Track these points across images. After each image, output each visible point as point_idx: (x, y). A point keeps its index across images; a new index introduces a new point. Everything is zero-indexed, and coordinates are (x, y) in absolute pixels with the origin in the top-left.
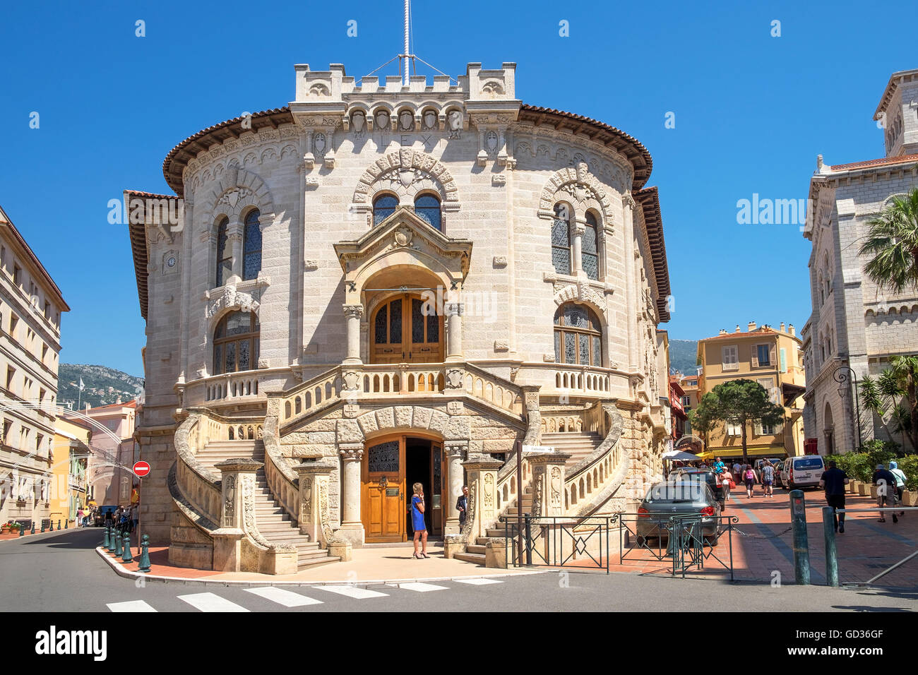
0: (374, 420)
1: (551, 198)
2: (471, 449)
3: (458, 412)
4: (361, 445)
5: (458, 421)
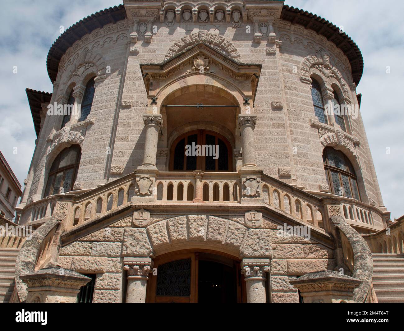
0: (165, 230)
1: (308, 70)
2: (274, 270)
3: (257, 224)
4: (149, 260)
5: (257, 234)
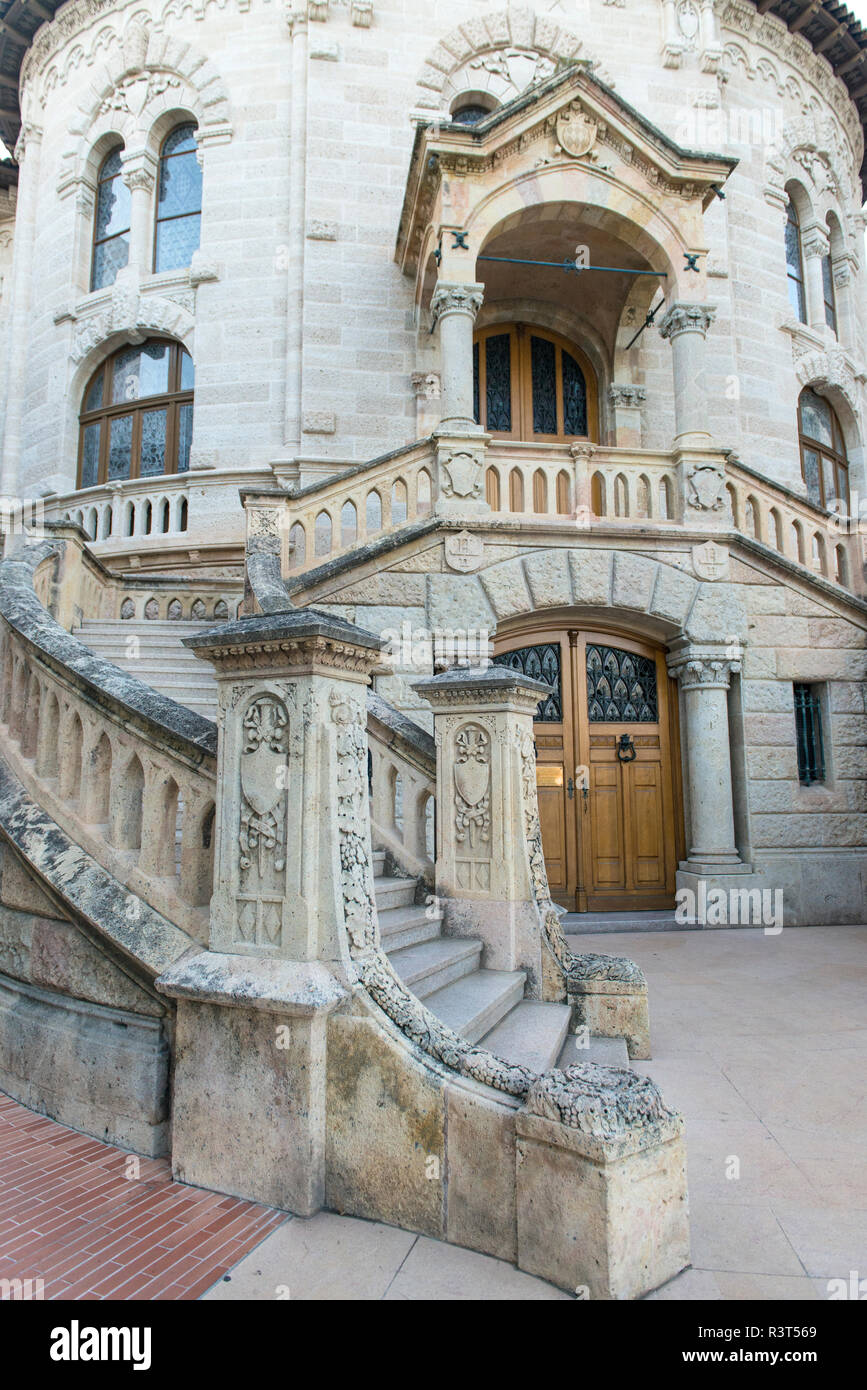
0: (521, 581)
1: (781, 168)
2: (750, 670)
3: (719, 573)
5: (721, 595)
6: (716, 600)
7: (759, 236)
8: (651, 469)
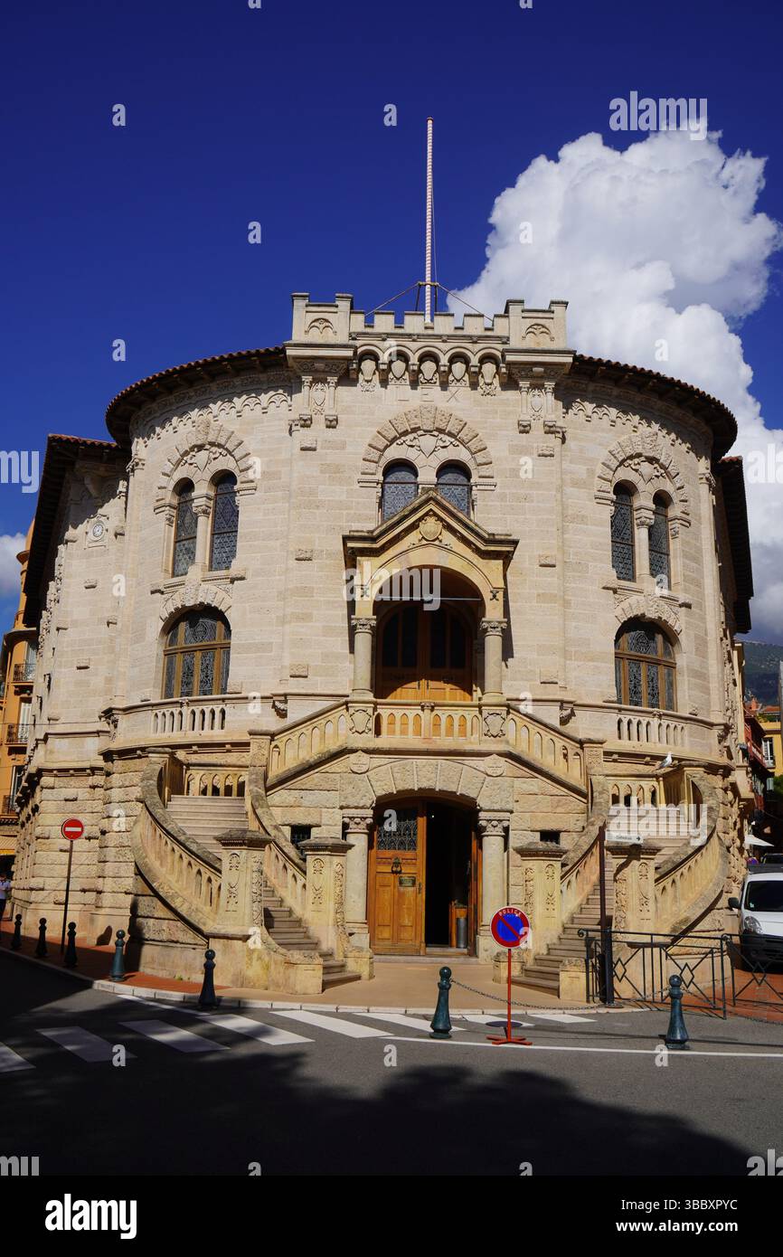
0: (388, 777)
1: (610, 477)
2: (514, 825)
3: (499, 771)
4: (370, 812)
5: (499, 784)
6: (496, 787)
7: (589, 527)
8: (467, 713)
